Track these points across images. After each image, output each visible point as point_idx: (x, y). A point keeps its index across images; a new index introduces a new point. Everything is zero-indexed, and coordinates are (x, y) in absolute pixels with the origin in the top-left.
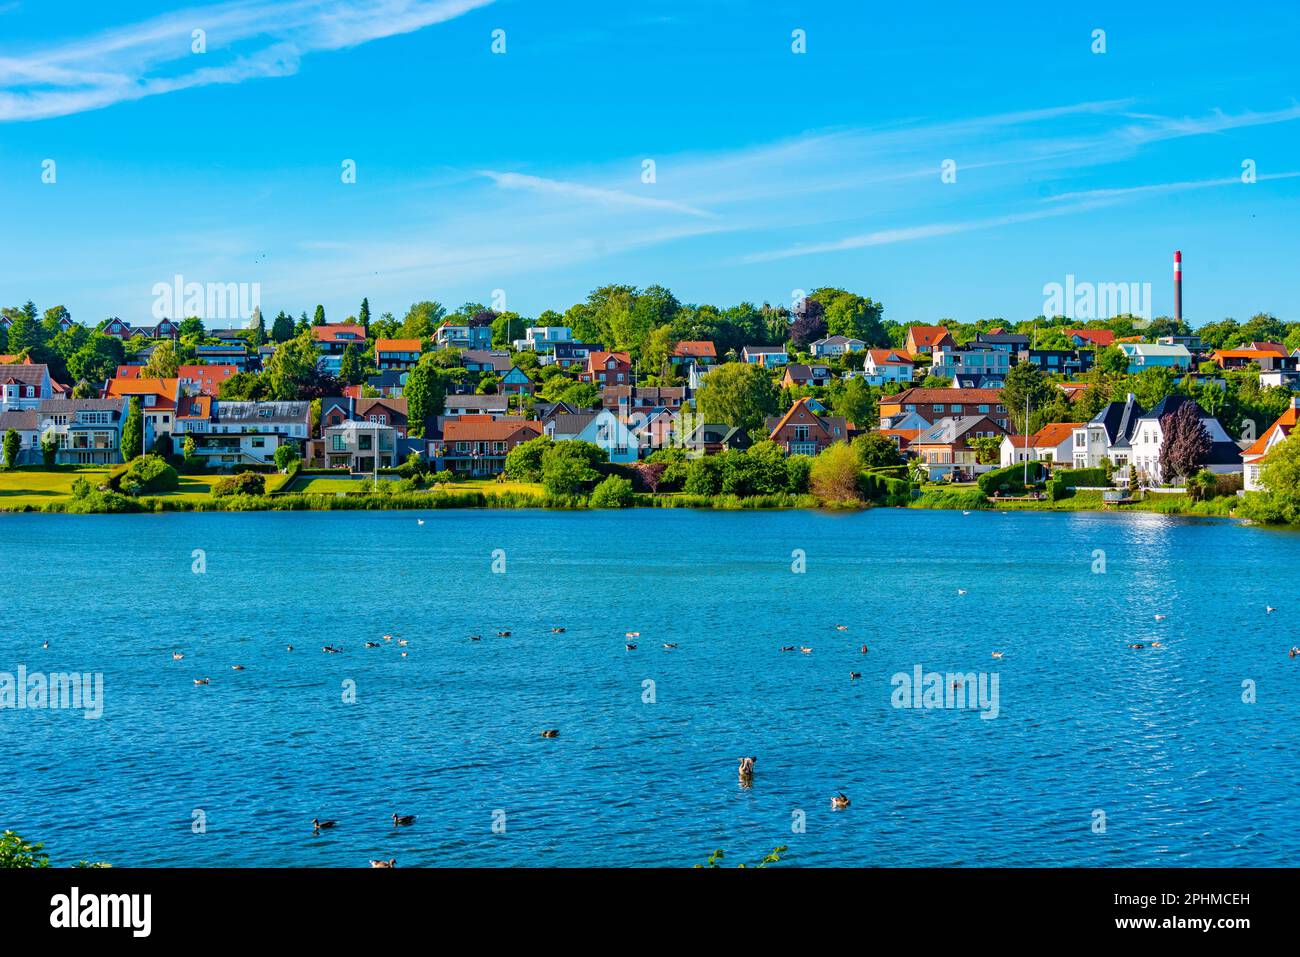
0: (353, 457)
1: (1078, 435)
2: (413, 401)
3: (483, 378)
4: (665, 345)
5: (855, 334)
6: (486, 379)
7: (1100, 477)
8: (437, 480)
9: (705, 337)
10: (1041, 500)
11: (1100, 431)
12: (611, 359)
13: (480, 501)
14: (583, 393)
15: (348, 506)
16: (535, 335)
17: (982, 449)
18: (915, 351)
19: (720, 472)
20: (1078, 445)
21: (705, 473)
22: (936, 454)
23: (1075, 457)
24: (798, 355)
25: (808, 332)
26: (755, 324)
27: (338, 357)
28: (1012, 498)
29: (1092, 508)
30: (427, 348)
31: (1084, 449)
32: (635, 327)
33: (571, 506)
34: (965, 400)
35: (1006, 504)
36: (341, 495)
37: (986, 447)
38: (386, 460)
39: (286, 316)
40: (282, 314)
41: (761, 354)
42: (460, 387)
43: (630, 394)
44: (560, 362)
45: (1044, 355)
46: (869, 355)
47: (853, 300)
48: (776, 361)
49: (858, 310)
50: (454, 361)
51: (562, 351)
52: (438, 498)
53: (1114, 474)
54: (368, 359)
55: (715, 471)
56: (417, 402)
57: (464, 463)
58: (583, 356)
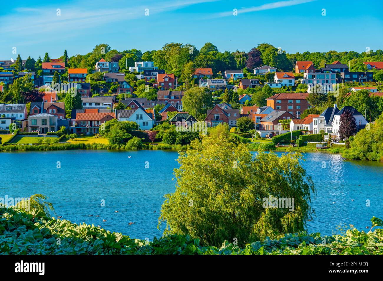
0: (39, 128)
1: (315, 120)
2: (69, 103)
3: (112, 85)
4: (191, 70)
5: (274, 64)
6: (113, 86)
7: (319, 138)
8: (71, 137)
9: (208, 66)
10: (294, 147)
11: (323, 119)
12: (166, 77)
13: (83, 147)
14: (151, 93)
15: (32, 149)
16: (138, 65)
17: (285, 124)
18: (298, 72)
19: (175, 135)
20: (315, 124)
21: (169, 136)
22: (268, 126)
23: (314, 129)
24: (248, 74)
25: (254, 63)
26: (230, 60)
27: (52, 76)
28: (284, 146)
29: (312, 150)
30: (90, 72)
31: (316, 126)
32: (179, 62)
33: (118, 149)
34: (302, 98)
35: (281, 148)
36: (31, 145)
37: (286, 123)
38: (52, 129)
39: (31, 58)
40: (29, 57)
41: (232, 74)
42: (102, 89)
43: (169, 94)
44: (146, 77)
45: (351, 74)
46: (276, 75)
47: (273, 49)
48: (238, 77)
49: (275, 54)
50: (100, 78)
51: (147, 73)
52: (67, 146)
53: (325, 136)
54: (65, 77)
55: (173, 135)
56: (70, 103)
57: (84, 129)
58: (156, 75)
